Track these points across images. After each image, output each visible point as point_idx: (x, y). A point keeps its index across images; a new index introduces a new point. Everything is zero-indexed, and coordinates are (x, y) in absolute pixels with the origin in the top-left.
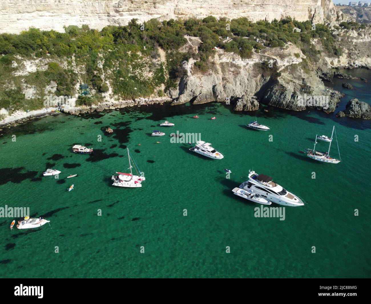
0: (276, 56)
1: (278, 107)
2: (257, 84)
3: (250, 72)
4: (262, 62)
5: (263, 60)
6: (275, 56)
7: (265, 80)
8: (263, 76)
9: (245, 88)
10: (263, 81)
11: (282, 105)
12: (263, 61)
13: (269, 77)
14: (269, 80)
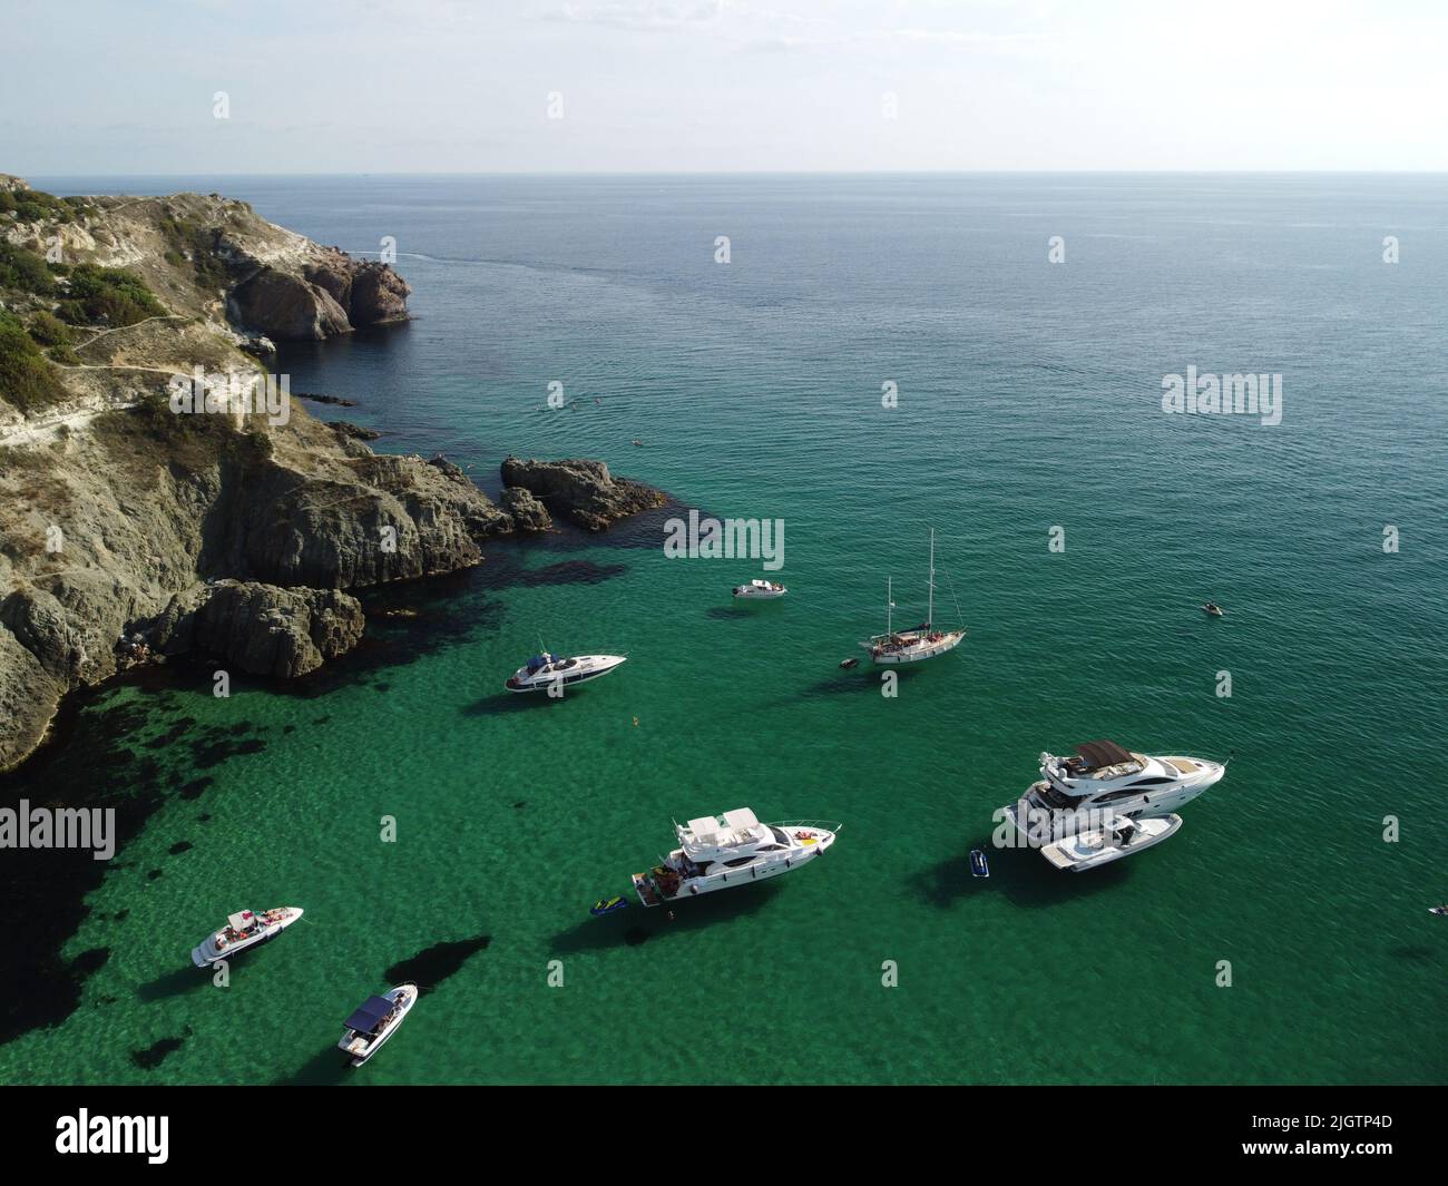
0: (176, 362)
1: (386, 580)
2: (176, 518)
3: (104, 468)
4: (125, 406)
5: (130, 393)
6: (168, 364)
7: (204, 487)
8: (180, 472)
9: (141, 557)
10: (193, 496)
11: (405, 566)
12: (130, 397)
13: (217, 469)
14: (223, 484)
